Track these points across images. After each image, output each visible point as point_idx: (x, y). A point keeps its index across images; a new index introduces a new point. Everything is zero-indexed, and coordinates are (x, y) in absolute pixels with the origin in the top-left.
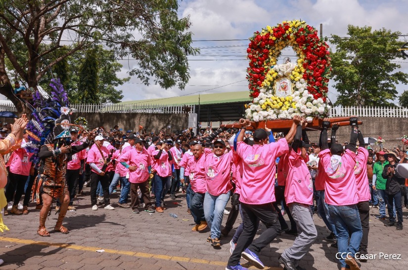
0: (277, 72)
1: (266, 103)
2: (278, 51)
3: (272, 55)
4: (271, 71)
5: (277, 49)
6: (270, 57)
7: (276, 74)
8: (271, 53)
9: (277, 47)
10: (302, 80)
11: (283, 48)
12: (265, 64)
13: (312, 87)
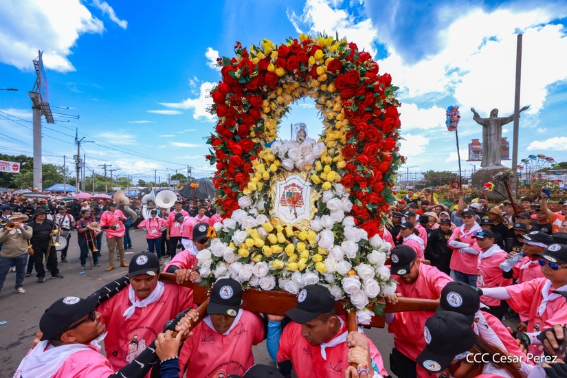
0: (279, 159)
1: (250, 243)
2: (283, 105)
3: (268, 114)
4: (266, 153)
5: (280, 100)
6: (264, 116)
7: (277, 163)
8: (267, 110)
9: (281, 95)
10: (340, 188)
11: (294, 98)
12: (253, 134)
13: (365, 207)
